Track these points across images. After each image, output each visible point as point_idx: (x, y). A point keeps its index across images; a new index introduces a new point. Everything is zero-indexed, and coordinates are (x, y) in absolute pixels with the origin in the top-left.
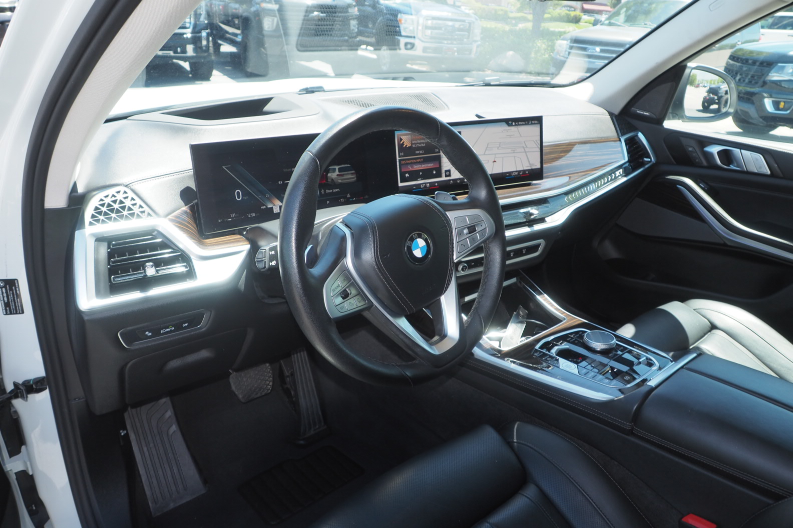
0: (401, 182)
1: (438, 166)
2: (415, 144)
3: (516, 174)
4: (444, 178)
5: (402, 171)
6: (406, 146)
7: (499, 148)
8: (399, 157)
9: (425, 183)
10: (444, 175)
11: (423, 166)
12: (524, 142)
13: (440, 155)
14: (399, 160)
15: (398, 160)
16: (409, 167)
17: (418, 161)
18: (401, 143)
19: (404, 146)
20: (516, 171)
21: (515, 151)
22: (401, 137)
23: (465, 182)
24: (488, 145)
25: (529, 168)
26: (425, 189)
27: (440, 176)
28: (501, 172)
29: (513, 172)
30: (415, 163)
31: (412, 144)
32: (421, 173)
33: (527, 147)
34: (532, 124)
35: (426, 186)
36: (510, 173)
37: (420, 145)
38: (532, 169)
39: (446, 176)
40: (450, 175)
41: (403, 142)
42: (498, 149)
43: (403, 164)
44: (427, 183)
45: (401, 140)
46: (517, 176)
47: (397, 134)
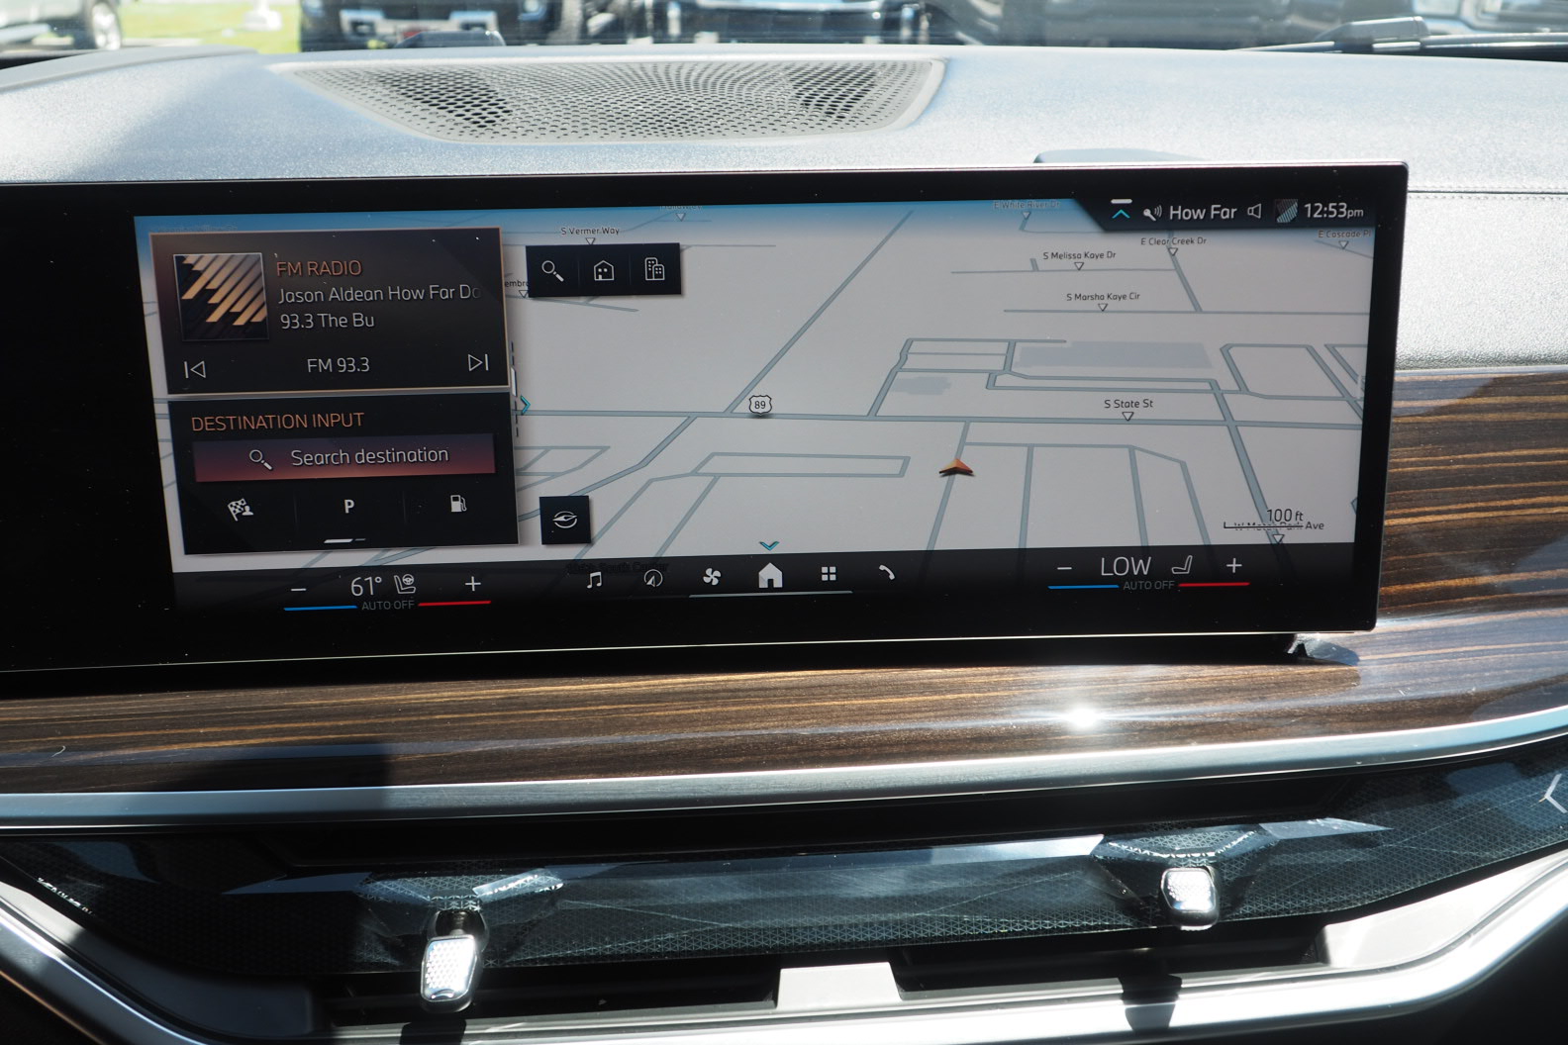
0: (191, 548)
1: (489, 468)
2: (301, 308)
3: (1142, 567)
4: (532, 549)
5: (203, 475)
6: (230, 316)
7: (1001, 380)
8: (175, 383)
9: (386, 571)
10: (534, 527)
11: (365, 456)
12: (1225, 351)
13: (507, 395)
14: (173, 406)
15: (161, 409)
16: (255, 454)
17: (329, 421)
18: (190, 294)
19: (214, 317)
20: (1142, 552)
21: (1140, 413)
22: (191, 259)
23: (709, 587)
24: (904, 354)
25: (1259, 538)
26: (386, 605)
27: (508, 534)
28: (1012, 543)
29: (1111, 552)
30: (298, 433)
31: (272, 304)
32: (349, 505)
33: (1243, 388)
34: (1301, 223)
35: (387, 591)
36: (1086, 559)
37: (341, 322)
38: (1279, 549)
39: (551, 536)
40: (582, 534)
41: (206, 293)
42: (991, 384)
43: (204, 436)
44: (403, 570)
45: (189, 275)
46: (1147, 586)
47: (150, 231)
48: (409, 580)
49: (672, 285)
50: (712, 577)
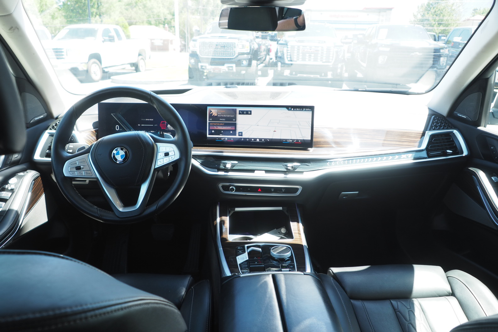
0: (209, 135)
1: (234, 129)
2: (220, 115)
3: (291, 141)
4: (237, 136)
5: (210, 128)
6: (214, 115)
8: (209, 120)
9: (225, 138)
10: (237, 134)
11: (224, 127)
12: (299, 122)
13: (236, 123)
14: (209, 122)
16: (215, 127)
17: (221, 124)
18: (211, 113)
19: (213, 115)
20: (291, 140)
21: (291, 127)
22: (211, 110)
24: (270, 121)
25: (302, 139)
26: (224, 141)
27: (235, 135)
28: (280, 138)
29: (288, 139)
30: (219, 125)
31: (218, 114)
32: (222, 132)
33: (300, 125)
34: (305, 110)
35: (225, 139)
36: (286, 140)
37: (223, 116)
38: (304, 140)
39: (239, 135)
40: (242, 135)
41: (212, 113)
42: (278, 124)
43: (211, 125)
45: (211, 111)
46: (292, 143)
47: (208, 108)
48: (227, 138)
49: (251, 114)
50: (253, 140)
